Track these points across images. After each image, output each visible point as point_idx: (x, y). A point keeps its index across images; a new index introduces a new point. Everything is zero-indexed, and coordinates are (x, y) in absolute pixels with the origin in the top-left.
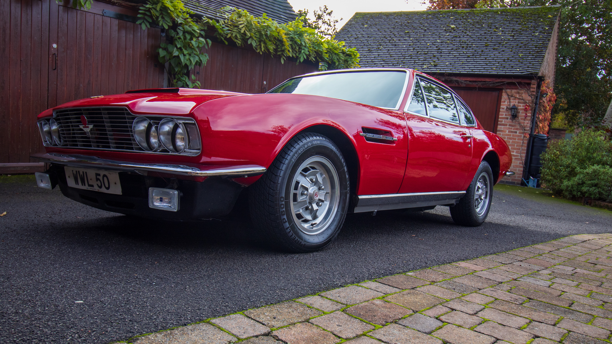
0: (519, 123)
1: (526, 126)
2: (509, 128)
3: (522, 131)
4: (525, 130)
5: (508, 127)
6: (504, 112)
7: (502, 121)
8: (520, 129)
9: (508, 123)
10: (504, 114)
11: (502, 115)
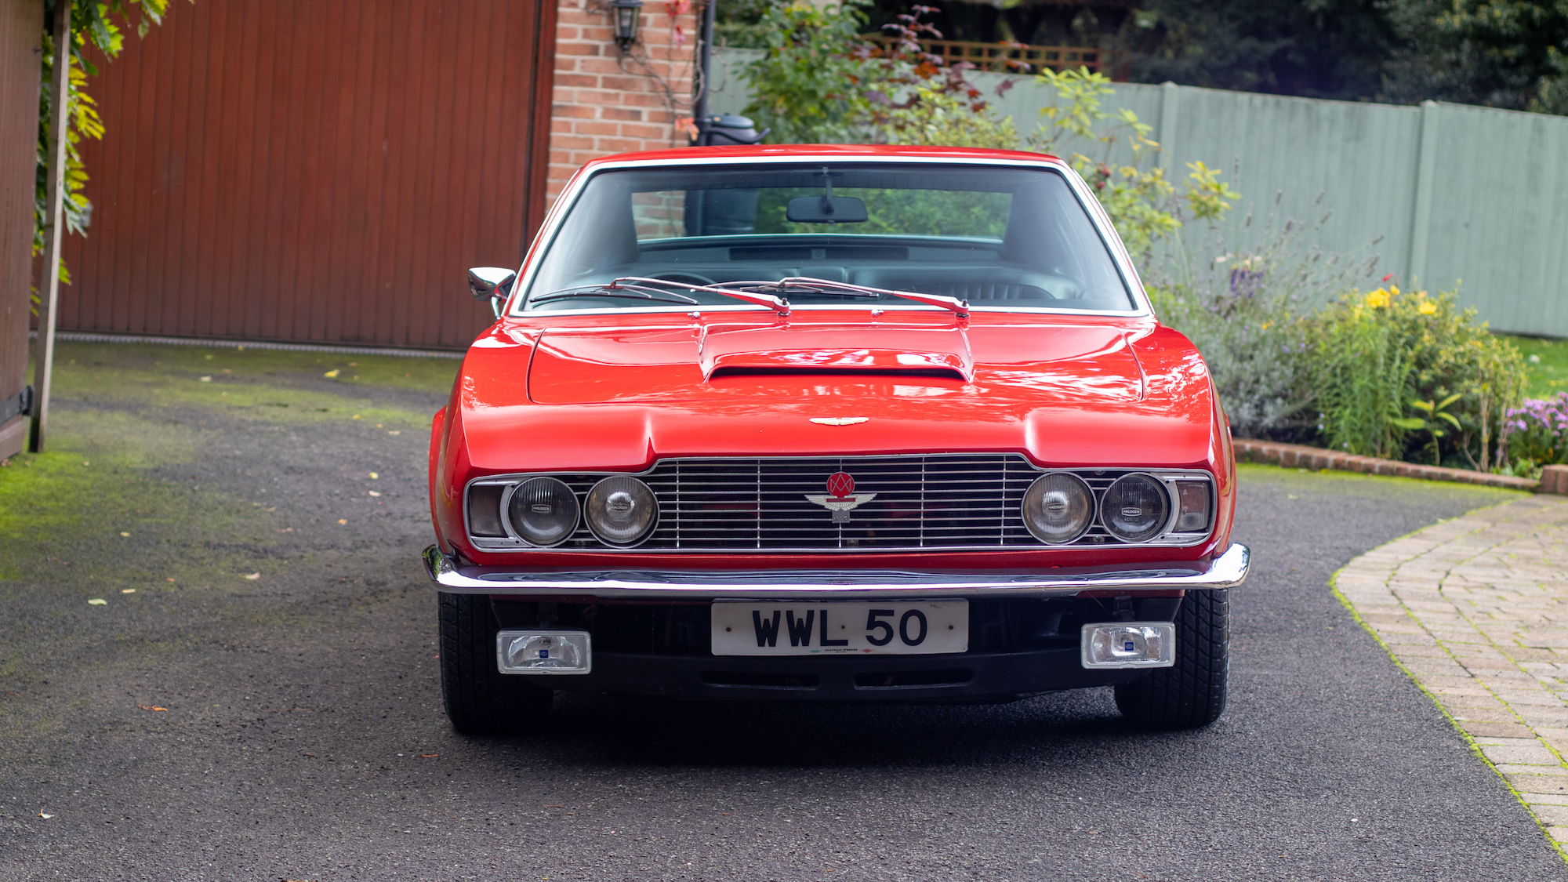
0: (650, 74)
1: (679, 83)
2: (607, 96)
3: (662, 109)
4: (673, 102)
5: (599, 89)
6: (576, 19)
7: (570, 65)
8: (652, 101)
9: (598, 71)
10: (580, 28)
11: (572, 34)
